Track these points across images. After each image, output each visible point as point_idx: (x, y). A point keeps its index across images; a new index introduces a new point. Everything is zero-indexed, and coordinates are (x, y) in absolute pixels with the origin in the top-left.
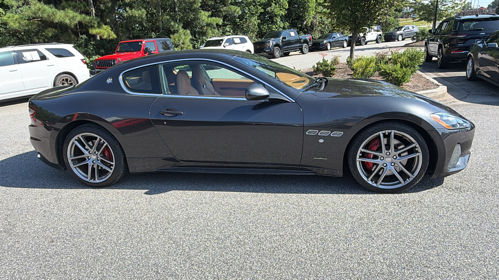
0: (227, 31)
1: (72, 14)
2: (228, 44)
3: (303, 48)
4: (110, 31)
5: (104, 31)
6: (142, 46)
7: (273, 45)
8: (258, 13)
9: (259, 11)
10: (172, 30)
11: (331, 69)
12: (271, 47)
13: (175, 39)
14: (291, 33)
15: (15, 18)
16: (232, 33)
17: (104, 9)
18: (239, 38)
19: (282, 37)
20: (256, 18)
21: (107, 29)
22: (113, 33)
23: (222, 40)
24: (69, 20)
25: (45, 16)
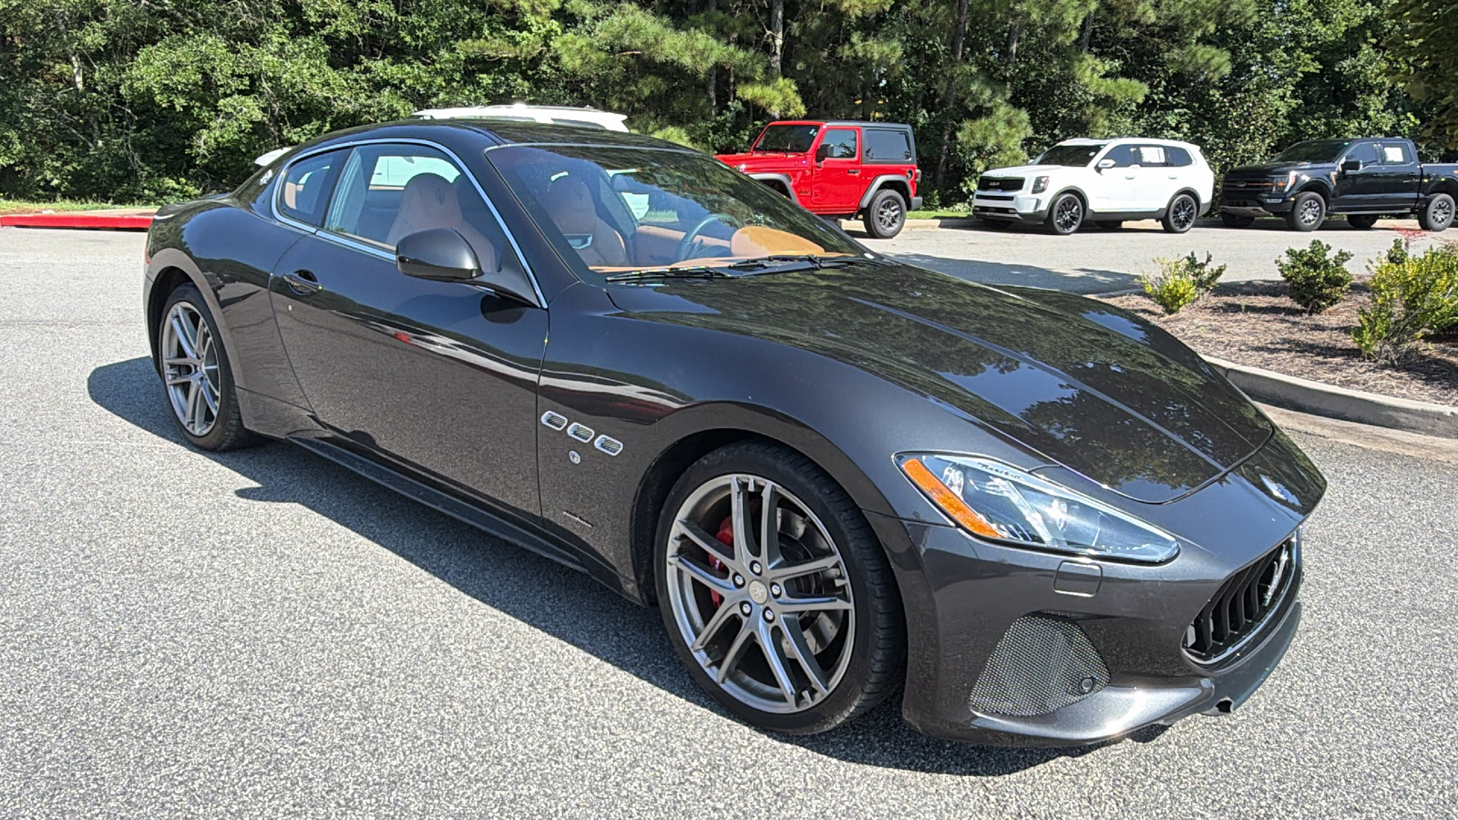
0: (1167, 125)
1: (704, 42)
2: (1112, 162)
3: (1432, 208)
4: (793, 96)
5: (776, 93)
6: (815, 141)
7: (1296, 187)
8: (1296, 76)
9: (1301, 69)
10: (971, 107)
11: (1327, 279)
12: (1287, 190)
13: (972, 133)
14: (1387, 150)
15: (578, 46)
16: (1185, 134)
17: (797, 34)
18: (1164, 147)
19: (1343, 161)
20: (1289, 93)
21: (787, 90)
22: (799, 100)
23: (1097, 149)
24: (693, 57)
25: (638, 42)
